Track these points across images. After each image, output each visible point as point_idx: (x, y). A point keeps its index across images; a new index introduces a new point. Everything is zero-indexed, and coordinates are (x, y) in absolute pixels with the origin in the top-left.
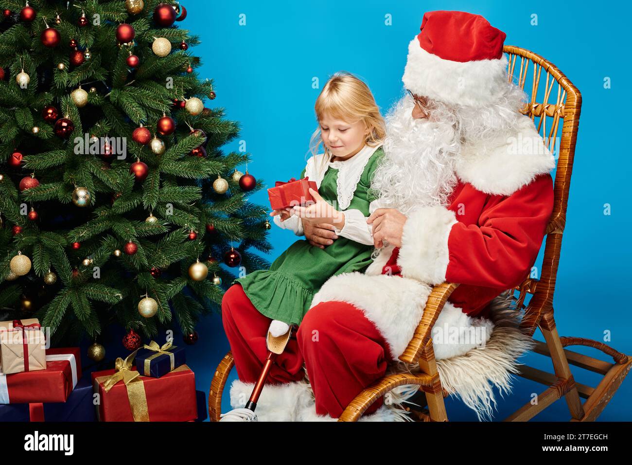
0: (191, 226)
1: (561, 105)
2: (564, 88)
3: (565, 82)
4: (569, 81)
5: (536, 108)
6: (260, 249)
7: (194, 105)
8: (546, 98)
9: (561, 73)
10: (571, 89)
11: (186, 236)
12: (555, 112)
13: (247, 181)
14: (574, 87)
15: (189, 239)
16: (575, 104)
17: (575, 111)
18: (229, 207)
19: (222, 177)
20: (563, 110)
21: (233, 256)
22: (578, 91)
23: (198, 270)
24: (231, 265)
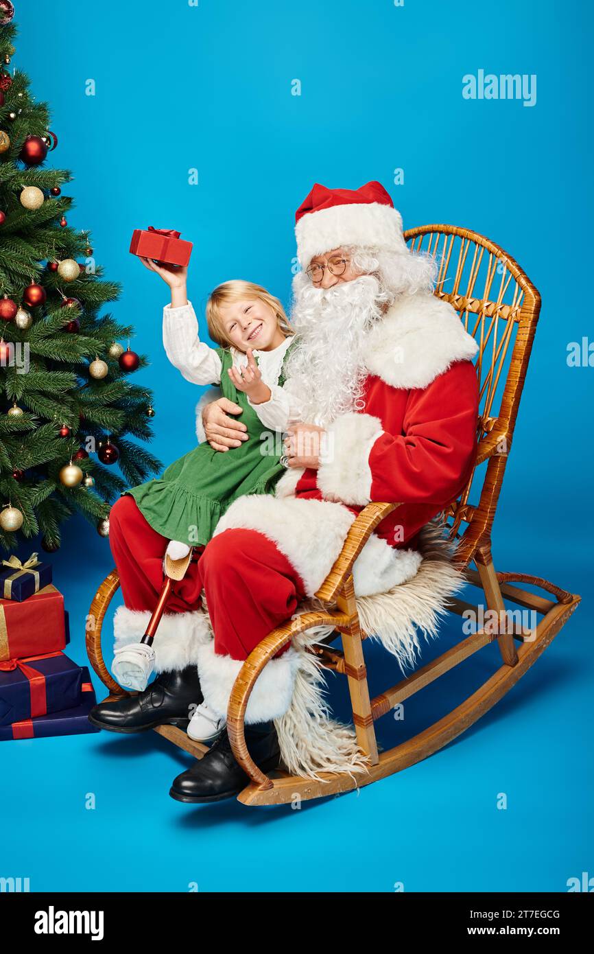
0: (63, 419)
1: (517, 308)
2: (521, 288)
3: (523, 282)
4: (528, 280)
5: (487, 307)
6: (138, 436)
7: (68, 269)
8: (500, 297)
9: (520, 269)
10: (530, 291)
11: (57, 432)
12: (510, 315)
13: (129, 360)
14: (533, 288)
15: (60, 436)
16: (533, 308)
17: (532, 316)
18: (108, 394)
19: (101, 358)
20: (519, 315)
21: (108, 451)
22: (537, 294)
23: (71, 474)
24: (105, 462)
